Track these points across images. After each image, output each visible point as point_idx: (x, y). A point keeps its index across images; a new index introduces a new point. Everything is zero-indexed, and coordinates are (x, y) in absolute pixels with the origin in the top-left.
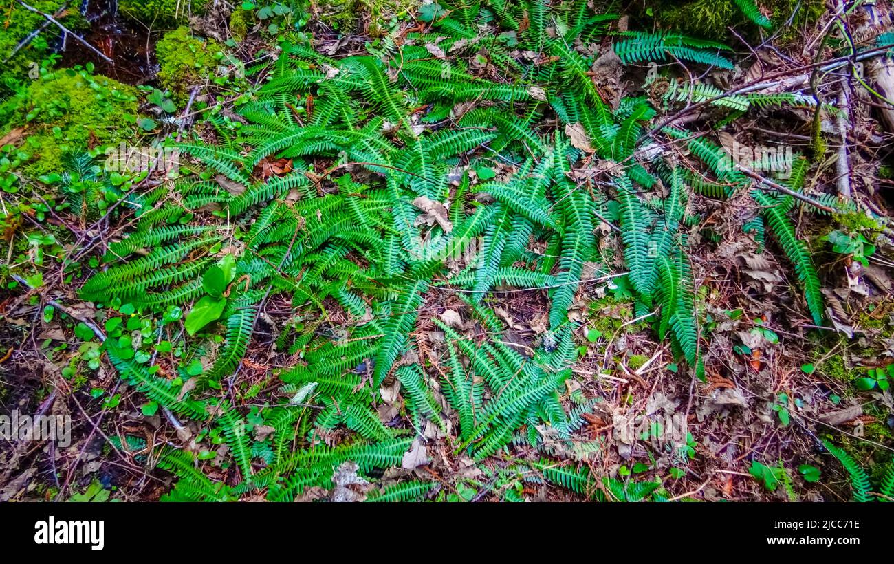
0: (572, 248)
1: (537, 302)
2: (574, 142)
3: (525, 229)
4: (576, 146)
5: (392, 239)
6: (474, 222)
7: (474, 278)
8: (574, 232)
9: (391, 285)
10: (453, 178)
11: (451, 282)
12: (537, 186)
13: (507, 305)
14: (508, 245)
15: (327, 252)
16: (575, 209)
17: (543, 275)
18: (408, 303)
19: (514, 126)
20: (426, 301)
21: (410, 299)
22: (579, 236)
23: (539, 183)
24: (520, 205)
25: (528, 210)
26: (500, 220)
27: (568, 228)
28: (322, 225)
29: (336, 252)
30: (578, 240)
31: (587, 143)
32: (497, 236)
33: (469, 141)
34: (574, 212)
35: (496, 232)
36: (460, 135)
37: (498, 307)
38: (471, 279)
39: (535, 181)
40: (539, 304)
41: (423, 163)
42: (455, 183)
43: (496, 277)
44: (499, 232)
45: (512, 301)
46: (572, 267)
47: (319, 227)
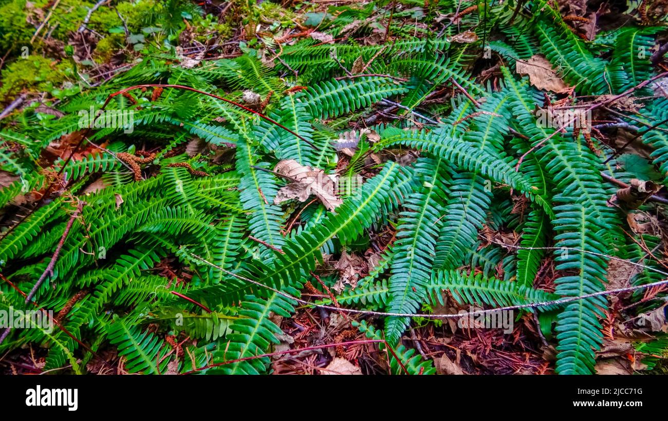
0: (576, 230)
1: (518, 345)
2: (535, 81)
3: (476, 200)
4: (538, 86)
5: (231, 223)
6: (381, 185)
7: (385, 290)
8: (572, 202)
9: (221, 306)
10: (344, 145)
11: (340, 299)
12: (487, 132)
13: (458, 351)
14: (447, 229)
15: (123, 262)
16: (565, 162)
17: (523, 287)
18: (250, 338)
19: (435, 65)
20: (291, 340)
21: (254, 331)
22: (584, 210)
23: (488, 128)
24: (461, 154)
25: (479, 161)
26: (427, 184)
27: (557, 197)
28: (120, 217)
29: (137, 262)
30: (584, 216)
31: (556, 80)
32: (424, 212)
33: (367, 95)
34: (563, 167)
35: (421, 205)
36: (352, 85)
37: (439, 356)
38: (382, 291)
39: (483, 124)
40: (521, 350)
41: (296, 122)
42: (347, 151)
43: (430, 287)
44: (426, 206)
45: (466, 344)
46: (583, 267)
47: (115, 220)
